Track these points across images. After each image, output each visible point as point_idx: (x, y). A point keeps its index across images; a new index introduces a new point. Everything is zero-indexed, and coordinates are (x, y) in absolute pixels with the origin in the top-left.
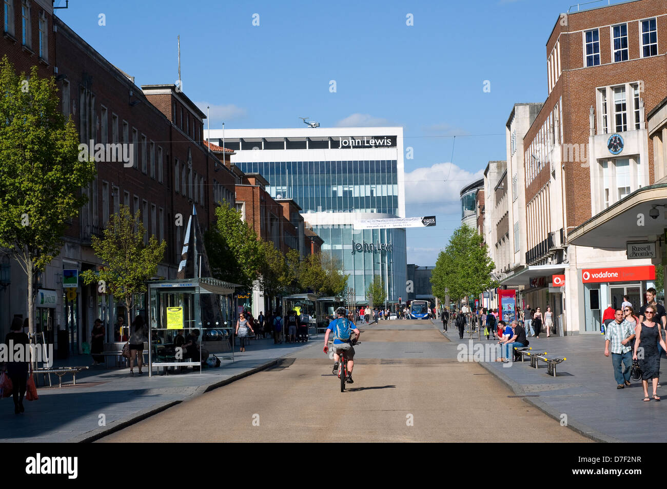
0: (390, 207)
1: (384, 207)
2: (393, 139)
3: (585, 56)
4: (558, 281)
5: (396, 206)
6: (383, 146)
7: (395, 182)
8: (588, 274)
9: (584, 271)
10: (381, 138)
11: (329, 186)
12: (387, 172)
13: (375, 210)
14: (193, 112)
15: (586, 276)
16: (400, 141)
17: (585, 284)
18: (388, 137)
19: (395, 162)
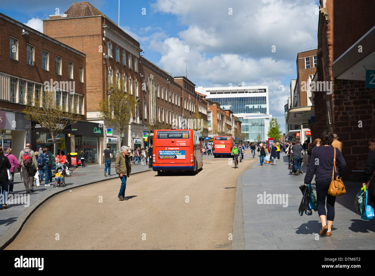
0: (264, 111)
1: (262, 111)
2: (265, 90)
3: (306, 65)
4: (298, 135)
5: (266, 111)
6: (262, 92)
7: (266, 104)
8: (307, 133)
9: (306, 132)
10: (261, 89)
11: (245, 105)
12: (263, 100)
13: (260, 112)
14: (191, 84)
15: (306, 133)
16: (267, 90)
17: (306, 135)
18: (263, 89)
19: (265, 97)
